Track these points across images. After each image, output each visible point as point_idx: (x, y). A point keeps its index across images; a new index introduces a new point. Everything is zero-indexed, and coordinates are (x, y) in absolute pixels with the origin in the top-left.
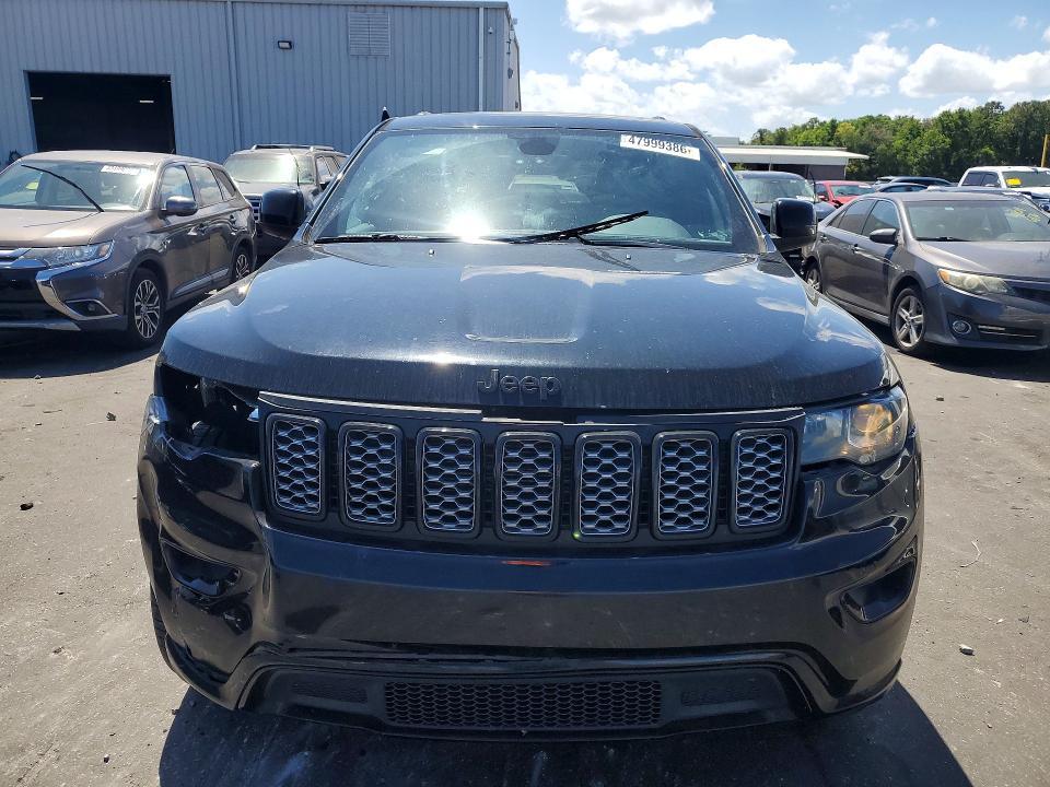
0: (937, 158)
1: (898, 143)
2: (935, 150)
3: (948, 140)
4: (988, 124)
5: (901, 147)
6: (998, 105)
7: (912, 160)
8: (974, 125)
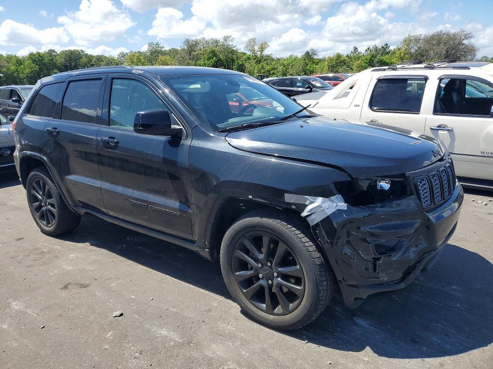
0: (34, 75)
1: (13, 68)
2: (32, 71)
3: (37, 66)
4: (52, 60)
5: (15, 70)
6: (54, 51)
7: (21, 76)
8: (46, 60)
